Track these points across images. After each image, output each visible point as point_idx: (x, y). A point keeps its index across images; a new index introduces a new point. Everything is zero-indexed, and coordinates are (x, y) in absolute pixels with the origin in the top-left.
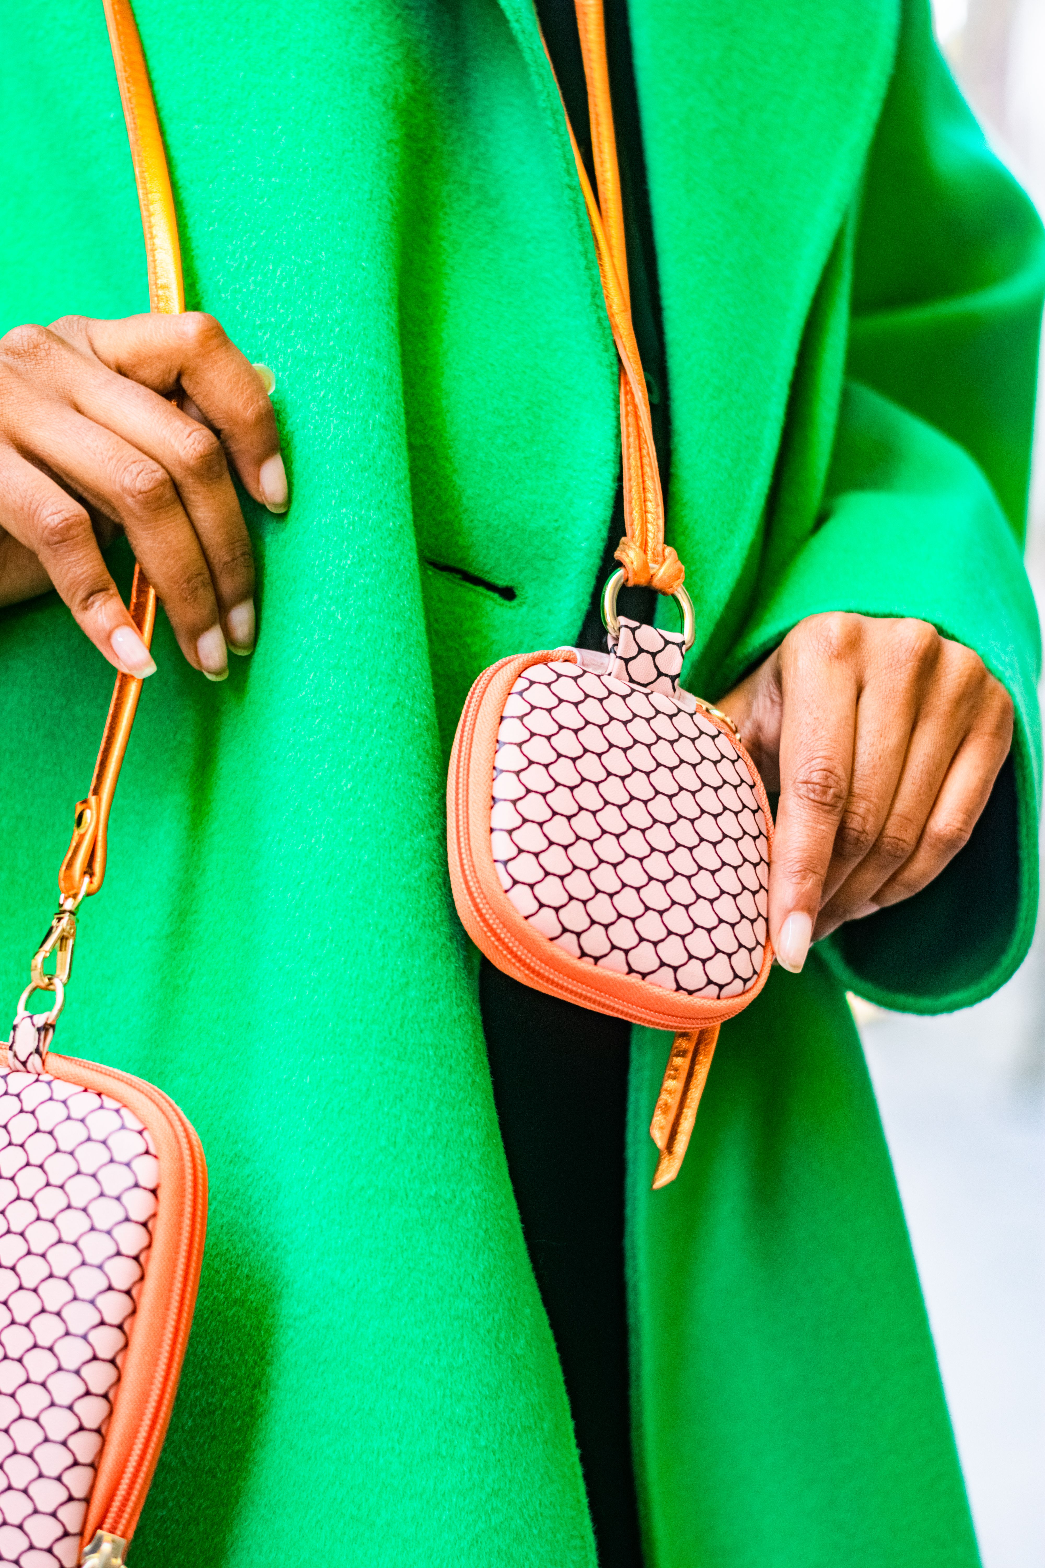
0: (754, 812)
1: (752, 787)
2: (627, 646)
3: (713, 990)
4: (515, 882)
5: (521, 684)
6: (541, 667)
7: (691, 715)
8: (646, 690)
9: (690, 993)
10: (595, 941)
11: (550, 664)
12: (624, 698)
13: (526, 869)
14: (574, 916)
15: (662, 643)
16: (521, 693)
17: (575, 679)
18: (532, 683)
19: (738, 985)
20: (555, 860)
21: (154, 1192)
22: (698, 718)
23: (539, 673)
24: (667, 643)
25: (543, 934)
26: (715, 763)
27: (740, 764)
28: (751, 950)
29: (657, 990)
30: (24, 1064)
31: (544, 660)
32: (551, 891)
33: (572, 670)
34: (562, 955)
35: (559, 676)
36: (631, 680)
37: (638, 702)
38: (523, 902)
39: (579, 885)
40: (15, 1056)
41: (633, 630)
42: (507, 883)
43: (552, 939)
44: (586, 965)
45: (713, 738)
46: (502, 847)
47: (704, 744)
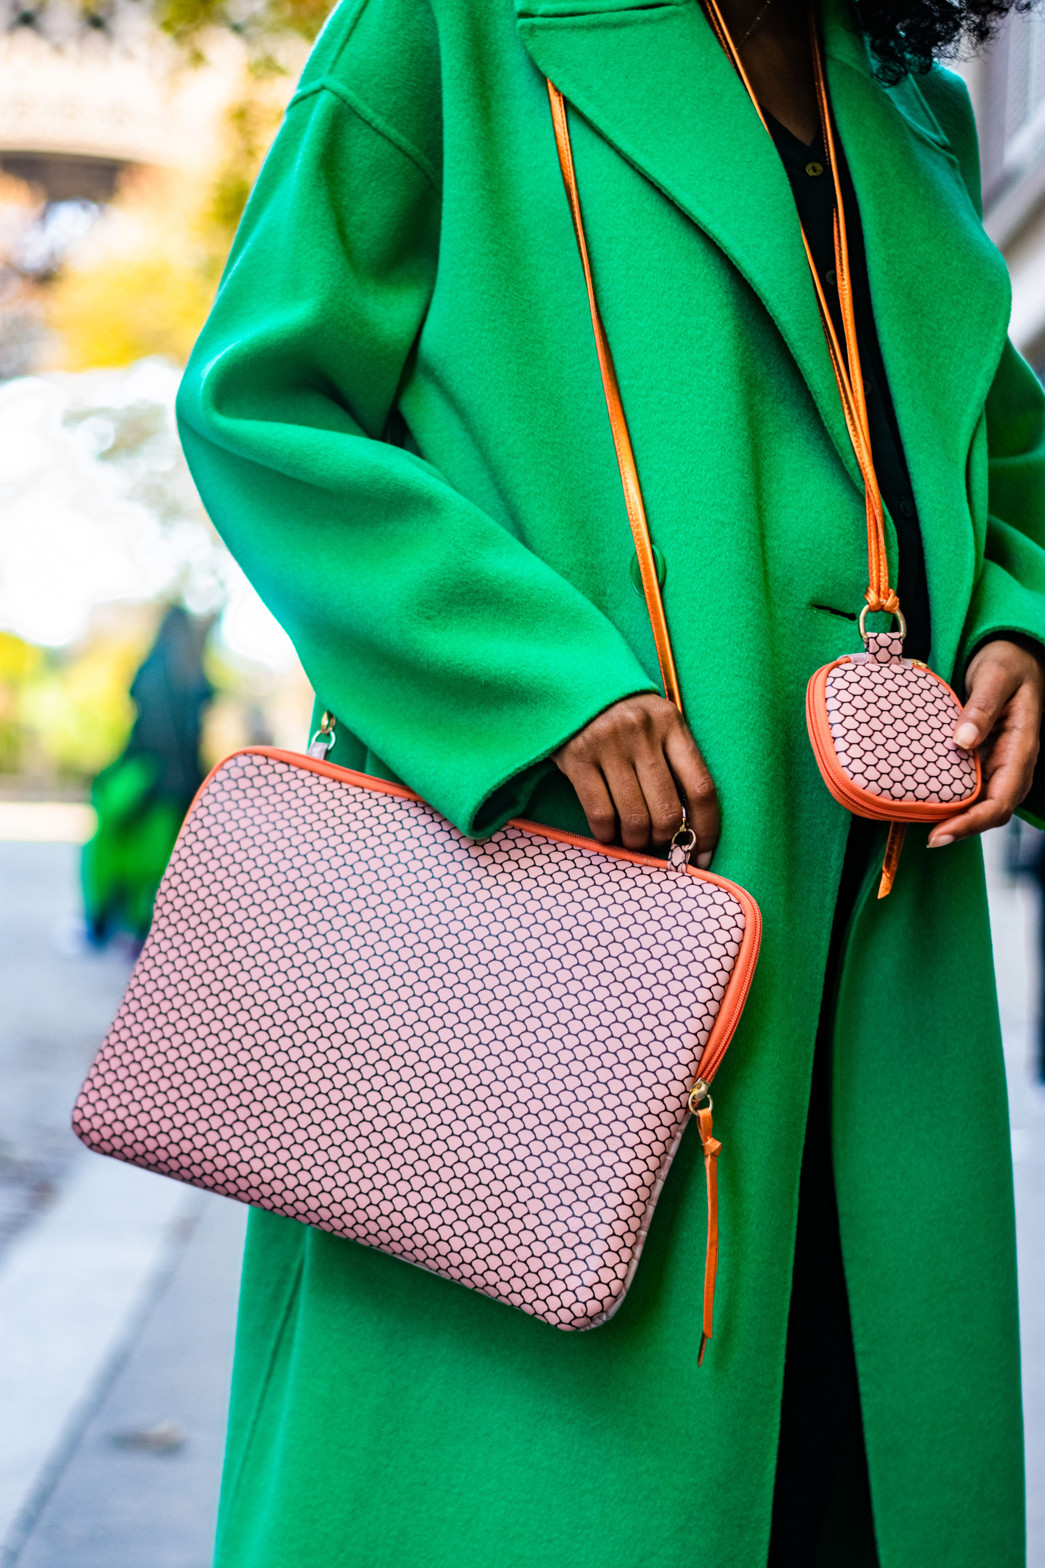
0: (953, 708)
1: (949, 696)
2: (874, 648)
3: (957, 797)
4: (855, 774)
5: (830, 680)
6: (836, 670)
7: (911, 670)
8: (887, 665)
9: (947, 802)
10: (898, 790)
11: (841, 667)
12: (878, 672)
13: (857, 766)
14: (885, 782)
15: (890, 641)
16: (831, 685)
17: (854, 670)
18: (835, 678)
19: (968, 791)
20: (870, 759)
21: (743, 930)
22: (915, 670)
23: (836, 672)
24: (893, 640)
25: (873, 793)
26: (929, 690)
27: (941, 687)
28: (970, 774)
29: (932, 805)
30: (676, 868)
31: (837, 666)
32: (872, 773)
33: (850, 666)
34: (885, 801)
35: (846, 671)
36: (879, 662)
37: (885, 673)
38: (860, 781)
39: (883, 767)
40: (672, 863)
41: (875, 638)
42: (851, 775)
43: (878, 795)
44: (897, 803)
45: (925, 678)
46: (844, 759)
47: (922, 682)
